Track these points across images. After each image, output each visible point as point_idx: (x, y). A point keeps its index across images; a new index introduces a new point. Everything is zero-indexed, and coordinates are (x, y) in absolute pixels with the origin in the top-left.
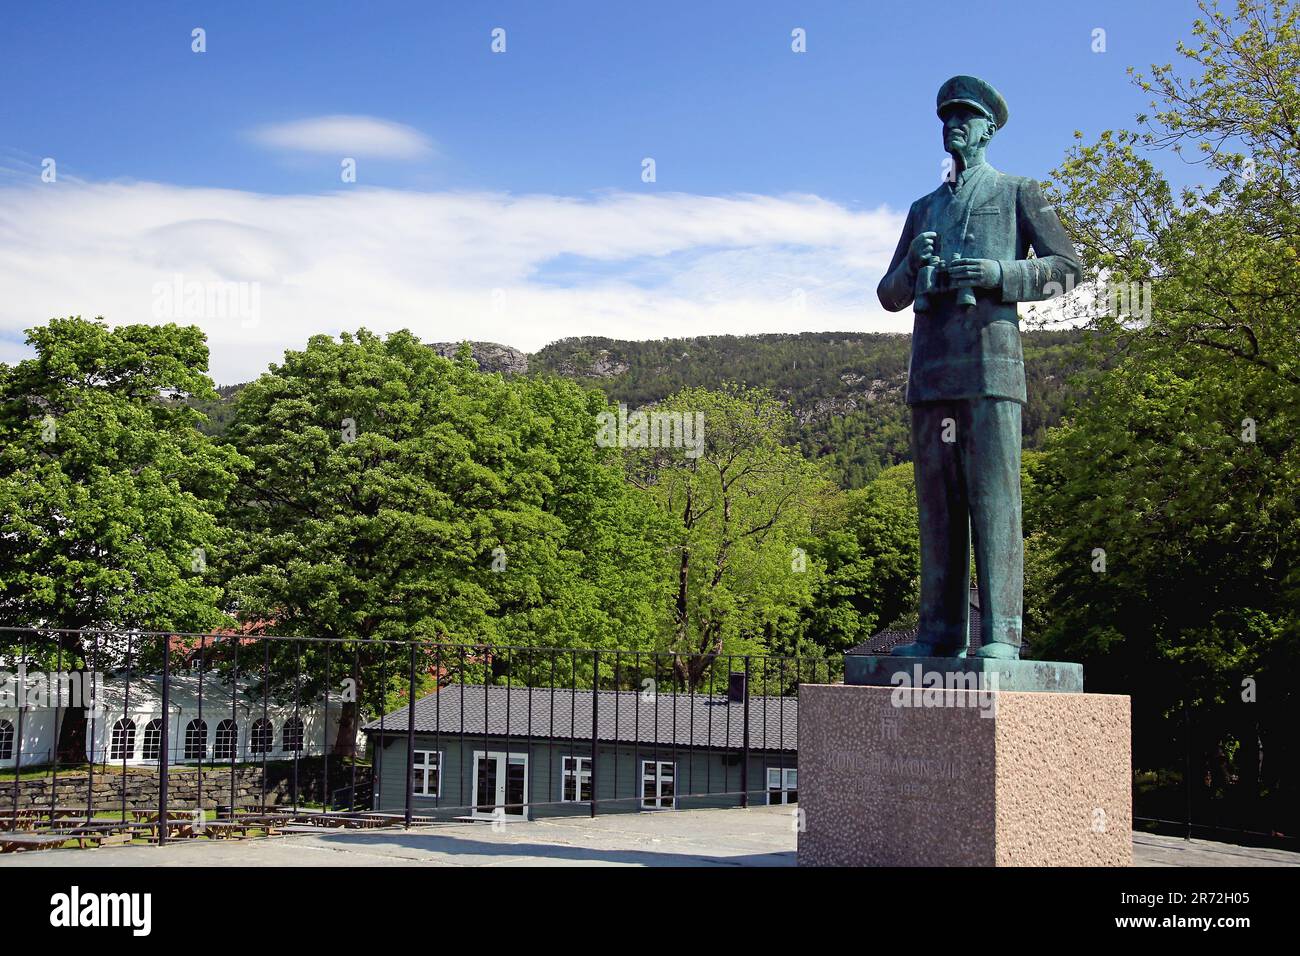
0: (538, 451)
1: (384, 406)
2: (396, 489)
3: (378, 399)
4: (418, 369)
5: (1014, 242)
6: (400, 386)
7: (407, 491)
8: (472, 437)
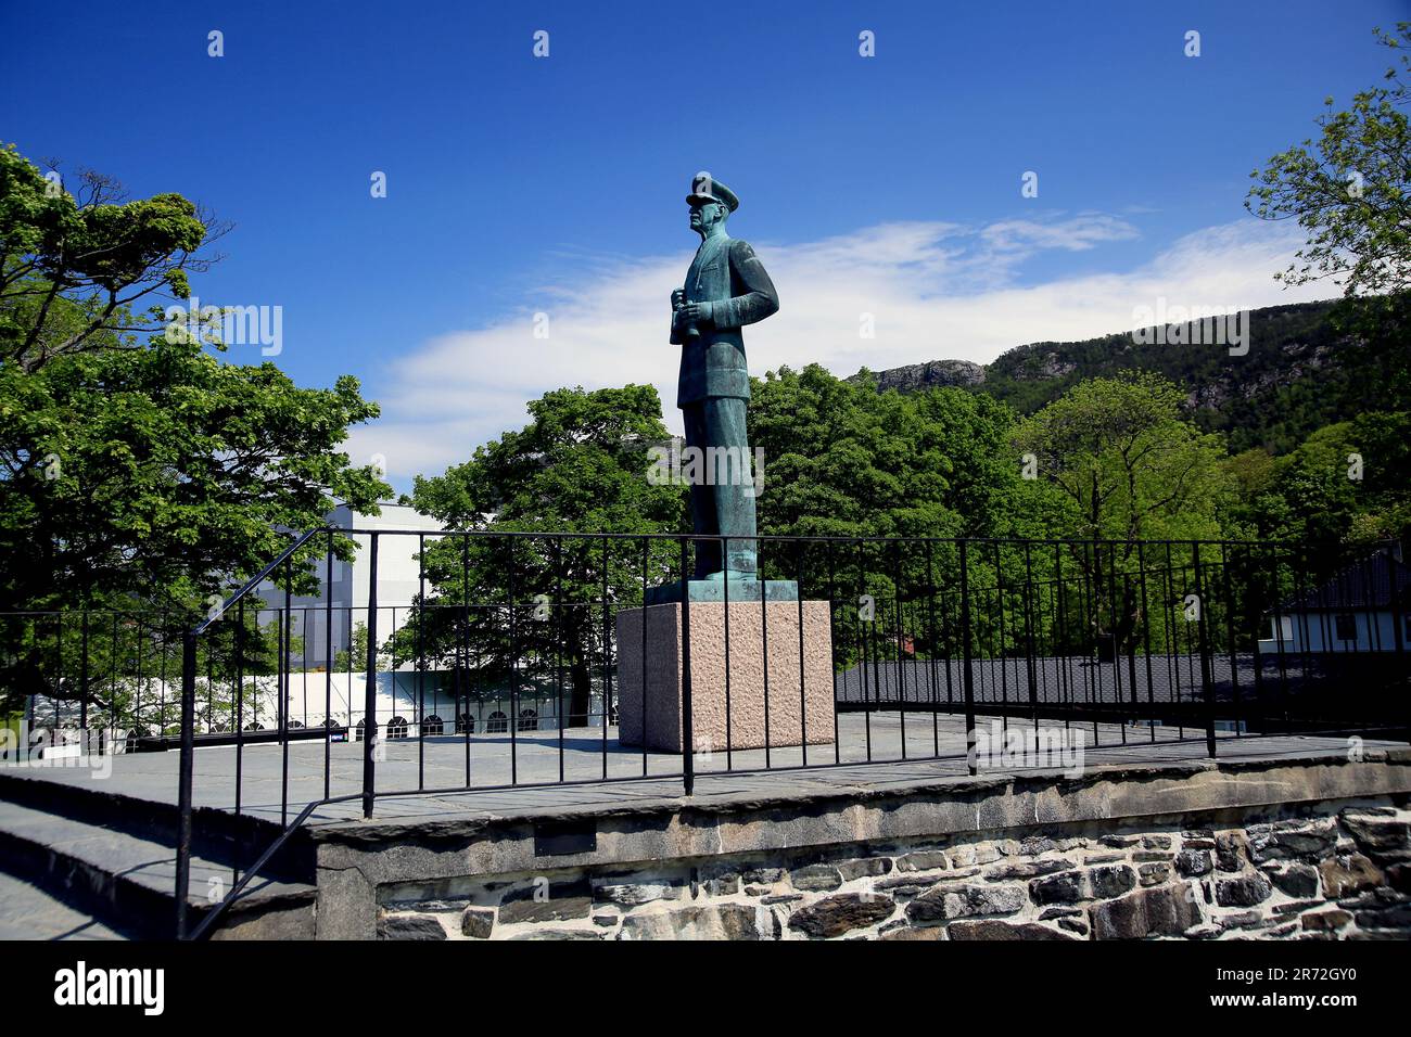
0: (934, 454)
1: (798, 429)
2: (809, 498)
3: (794, 424)
4: (825, 394)
5: (729, 287)
6: (811, 412)
7: (819, 499)
8: (873, 447)
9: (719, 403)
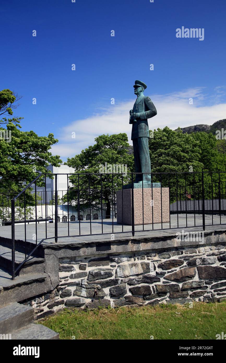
0: (197, 148)
2: (165, 160)
3: (161, 142)
4: (169, 134)
5: (144, 109)
6: (165, 138)
7: (168, 160)
8: (182, 147)
9: (141, 138)
